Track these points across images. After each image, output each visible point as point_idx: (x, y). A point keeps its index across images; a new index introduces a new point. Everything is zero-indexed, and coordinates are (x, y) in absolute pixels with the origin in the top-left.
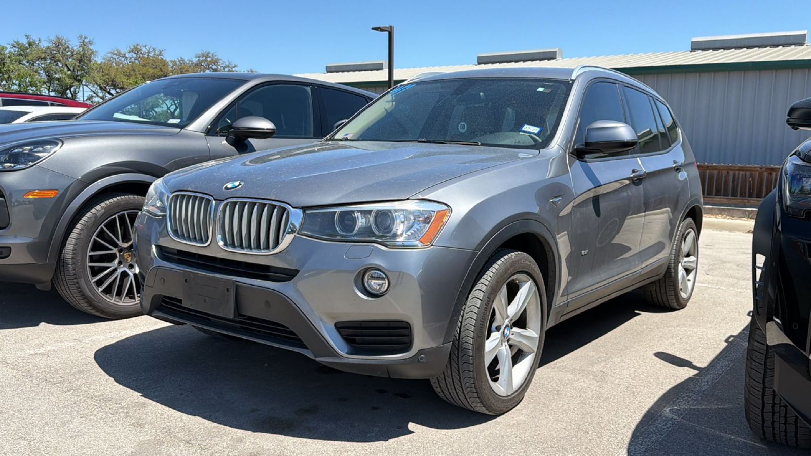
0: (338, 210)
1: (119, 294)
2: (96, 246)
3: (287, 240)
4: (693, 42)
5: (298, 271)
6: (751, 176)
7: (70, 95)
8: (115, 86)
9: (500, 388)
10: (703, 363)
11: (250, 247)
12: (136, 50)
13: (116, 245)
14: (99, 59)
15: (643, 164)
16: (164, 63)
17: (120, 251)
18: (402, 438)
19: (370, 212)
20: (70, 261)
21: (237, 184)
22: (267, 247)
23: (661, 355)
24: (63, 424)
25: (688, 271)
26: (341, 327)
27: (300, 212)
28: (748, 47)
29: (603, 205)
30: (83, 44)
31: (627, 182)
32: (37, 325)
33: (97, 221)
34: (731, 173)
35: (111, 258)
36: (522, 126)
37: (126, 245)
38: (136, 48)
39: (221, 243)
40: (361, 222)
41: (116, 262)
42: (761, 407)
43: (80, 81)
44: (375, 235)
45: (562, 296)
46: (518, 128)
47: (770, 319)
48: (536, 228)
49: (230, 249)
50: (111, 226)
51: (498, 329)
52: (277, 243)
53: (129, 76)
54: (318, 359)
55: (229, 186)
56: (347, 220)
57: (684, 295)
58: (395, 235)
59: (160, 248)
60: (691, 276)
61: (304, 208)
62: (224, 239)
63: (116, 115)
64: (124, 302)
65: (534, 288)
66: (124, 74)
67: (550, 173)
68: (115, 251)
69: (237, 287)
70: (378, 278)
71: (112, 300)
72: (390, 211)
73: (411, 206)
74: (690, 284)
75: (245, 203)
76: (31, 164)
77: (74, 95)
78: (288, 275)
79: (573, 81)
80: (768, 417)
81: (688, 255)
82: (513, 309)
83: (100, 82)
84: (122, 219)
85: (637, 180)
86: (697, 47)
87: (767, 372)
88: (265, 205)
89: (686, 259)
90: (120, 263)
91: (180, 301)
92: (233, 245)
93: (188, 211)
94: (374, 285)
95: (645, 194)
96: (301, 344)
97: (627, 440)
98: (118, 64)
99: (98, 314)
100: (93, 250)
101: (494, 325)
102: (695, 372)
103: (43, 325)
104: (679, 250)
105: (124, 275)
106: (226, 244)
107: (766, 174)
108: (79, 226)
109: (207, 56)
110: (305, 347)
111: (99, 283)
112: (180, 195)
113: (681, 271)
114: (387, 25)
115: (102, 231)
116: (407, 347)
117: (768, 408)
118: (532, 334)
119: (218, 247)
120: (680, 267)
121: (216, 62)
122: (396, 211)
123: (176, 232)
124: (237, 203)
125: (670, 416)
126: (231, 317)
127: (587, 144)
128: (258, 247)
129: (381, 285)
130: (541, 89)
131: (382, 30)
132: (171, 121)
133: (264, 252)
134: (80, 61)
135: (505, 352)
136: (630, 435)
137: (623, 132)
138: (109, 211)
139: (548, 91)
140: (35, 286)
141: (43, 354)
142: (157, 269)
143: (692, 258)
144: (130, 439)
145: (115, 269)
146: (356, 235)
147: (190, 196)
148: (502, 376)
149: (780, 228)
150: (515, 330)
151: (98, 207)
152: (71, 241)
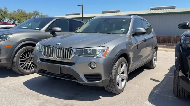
0: (84, 49)
1: (27, 69)
2: (21, 58)
3: (72, 56)
4: (151, 8)
5: (75, 63)
6: (165, 38)
7: (2, 21)
8: (13, 19)
9: (119, 88)
10: (161, 80)
11: (63, 58)
12: (18, 10)
13: (26, 58)
14: (9, 12)
15: (146, 37)
16: (25, 13)
17: (27, 59)
18: (99, 100)
19: (91, 49)
20: (15, 62)
21: (59, 43)
22: (67, 58)
23: (151, 79)
24: (21, 100)
25: (155, 60)
26: (85, 75)
27: (75, 50)
28: (166, 9)
29: (139, 46)
30: (5, 9)
31: (143, 41)
32: (7, 77)
33: (21, 52)
34: (161, 38)
35: (25, 61)
36: (121, 29)
37: (28, 58)
38: (18, 9)
39: (56, 57)
40: (89, 52)
41: (26, 62)
42: (177, 89)
43: (5, 18)
44: (92, 55)
45: (131, 67)
46: (120, 29)
47: (180, 71)
48: (126, 52)
49: (58, 58)
50: (25, 53)
51: (119, 75)
52: (70, 57)
53: (17, 16)
54: (80, 83)
55: (58, 44)
56: (86, 51)
57: (154, 66)
58: (97, 55)
59: (40, 59)
60: (155, 61)
61: (76, 49)
62: (57, 56)
63: (22, 27)
64: (28, 71)
65: (126, 65)
66: (16, 16)
67: (127, 40)
68: (26, 59)
69: (61, 67)
70: (93, 64)
71: (25, 71)
72: (96, 49)
73: (100, 48)
74: (155, 63)
75: (62, 48)
76: (6, 39)
77: (3, 21)
78: (73, 64)
79: (131, 19)
80: (178, 92)
81: (155, 57)
82: (122, 70)
83: (10, 18)
84: (27, 51)
85: (145, 41)
86: (152, 9)
87: (179, 82)
88: (67, 48)
89: (154, 58)
90: (27, 62)
91: (46, 71)
92: (59, 58)
93: (48, 50)
94: (93, 66)
95: (147, 43)
96: (76, 79)
97: (148, 98)
98: (14, 14)
99: (22, 74)
100: (20, 59)
101: (118, 74)
102: (160, 83)
103: (9, 77)
104: (153, 56)
105: (28, 65)
106: (57, 57)
107: (168, 38)
108: (17, 54)
109: (36, 11)
110: (77, 80)
111: (22, 67)
112: (45, 46)
113: (154, 60)
114: (81, 5)
115: (23, 55)
116: (100, 79)
117: (179, 90)
118: (125, 75)
119: (55, 58)
120: (153, 60)
121: (38, 13)
122: (97, 49)
123: (44, 55)
124: (60, 48)
125: (156, 92)
126: (59, 74)
127: (135, 33)
128: (65, 58)
129: (94, 66)
130: (124, 21)
131: (80, 6)
132: (37, 28)
133: (67, 59)
134: (5, 13)
135: (120, 79)
136: (148, 97)
137: (143, 30)
138: (24, 50)
139: (126, 21)
140: (6, 68)
141: (11, 84)
142: (40, 63)
143: (156, 57)
144: (37, 103)
145: (26, 63)
146: (88, 55)
147: (48, 47)
148: (120, 85)
149: (181, 51)
150: (122, 75)
151: (22, 49)
152: (16, 57)
